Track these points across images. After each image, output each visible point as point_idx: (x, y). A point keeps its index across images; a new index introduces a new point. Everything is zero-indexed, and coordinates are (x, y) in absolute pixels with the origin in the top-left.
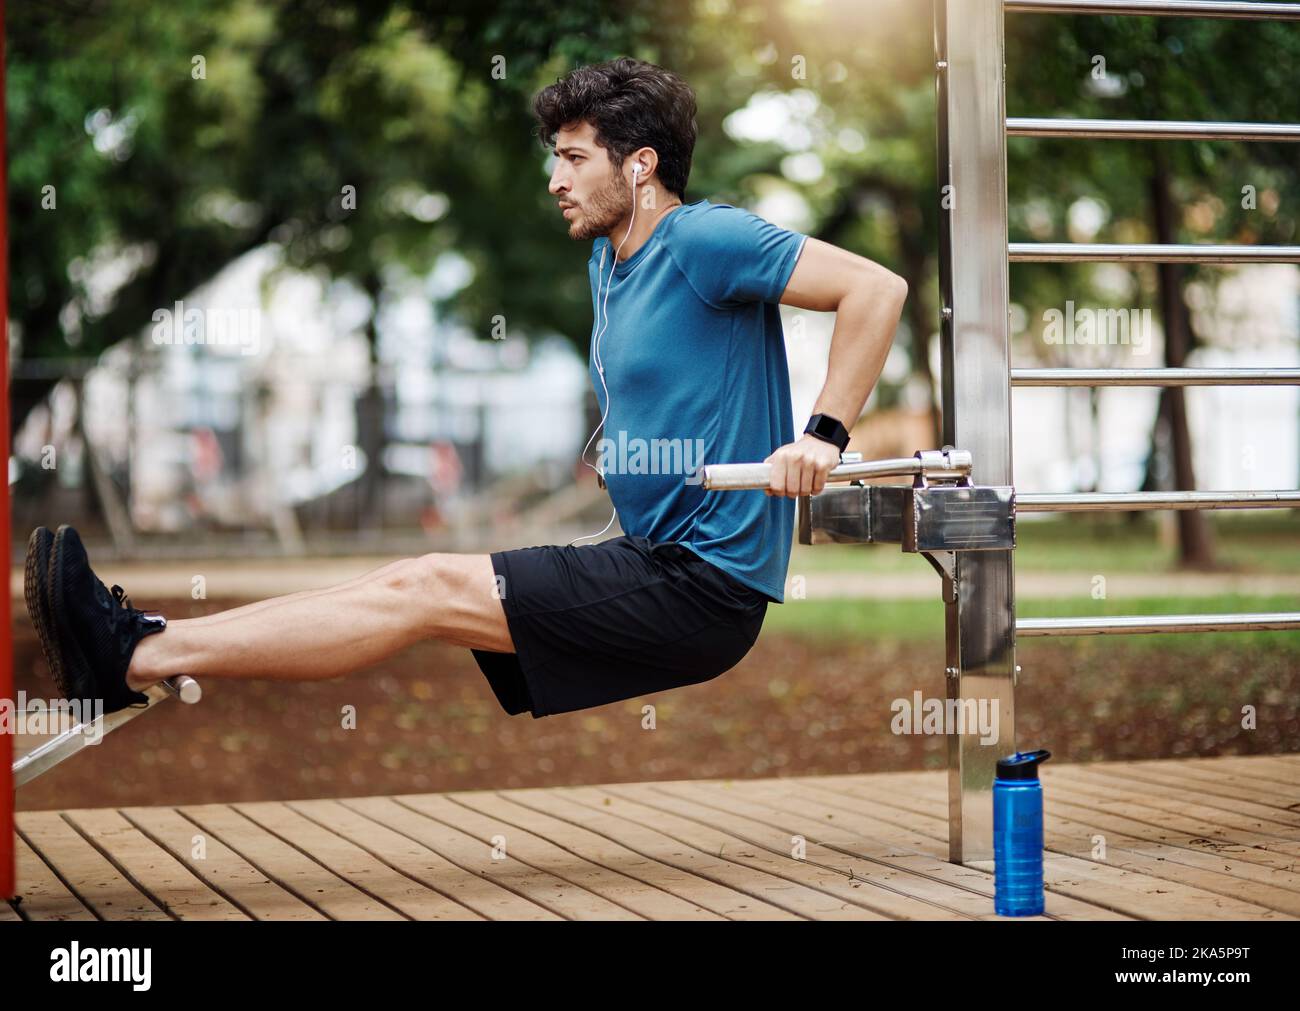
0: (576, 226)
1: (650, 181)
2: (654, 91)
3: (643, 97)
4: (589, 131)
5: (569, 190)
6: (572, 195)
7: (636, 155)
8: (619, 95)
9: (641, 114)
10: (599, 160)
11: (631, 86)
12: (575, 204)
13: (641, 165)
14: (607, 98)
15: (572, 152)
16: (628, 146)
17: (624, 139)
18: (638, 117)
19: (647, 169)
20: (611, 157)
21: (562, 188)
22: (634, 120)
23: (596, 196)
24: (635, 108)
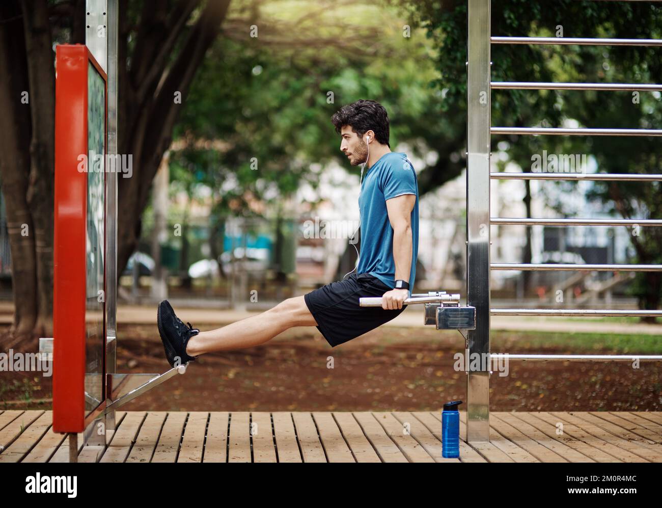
0: (352, 161)
1: (374, 142)
2: (370, 111)
3: (366, 113)
4: (350, 128)
5: (347, 149)
6: (348, 151)
7: (367, 133)
8: (358, 114)
9: (366, 119)
10: (354, 137)
11: (361, 110)
12: (350, 154)
13: (369, 136)
14: (354, 116)
15: (346, 135)
16: (363, 131)
17: (362, 129)
18: (365, 121)
19: (371, 138)
20: (358, 135)
21: (345, 149)
22: (364, 122)
23: (356, 150)
24: (363, 118)
